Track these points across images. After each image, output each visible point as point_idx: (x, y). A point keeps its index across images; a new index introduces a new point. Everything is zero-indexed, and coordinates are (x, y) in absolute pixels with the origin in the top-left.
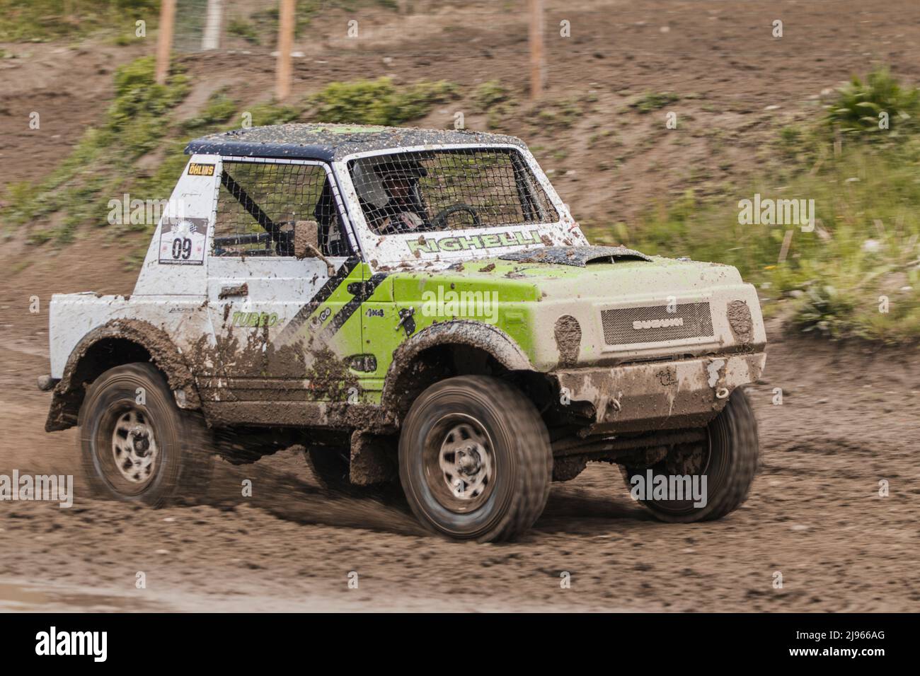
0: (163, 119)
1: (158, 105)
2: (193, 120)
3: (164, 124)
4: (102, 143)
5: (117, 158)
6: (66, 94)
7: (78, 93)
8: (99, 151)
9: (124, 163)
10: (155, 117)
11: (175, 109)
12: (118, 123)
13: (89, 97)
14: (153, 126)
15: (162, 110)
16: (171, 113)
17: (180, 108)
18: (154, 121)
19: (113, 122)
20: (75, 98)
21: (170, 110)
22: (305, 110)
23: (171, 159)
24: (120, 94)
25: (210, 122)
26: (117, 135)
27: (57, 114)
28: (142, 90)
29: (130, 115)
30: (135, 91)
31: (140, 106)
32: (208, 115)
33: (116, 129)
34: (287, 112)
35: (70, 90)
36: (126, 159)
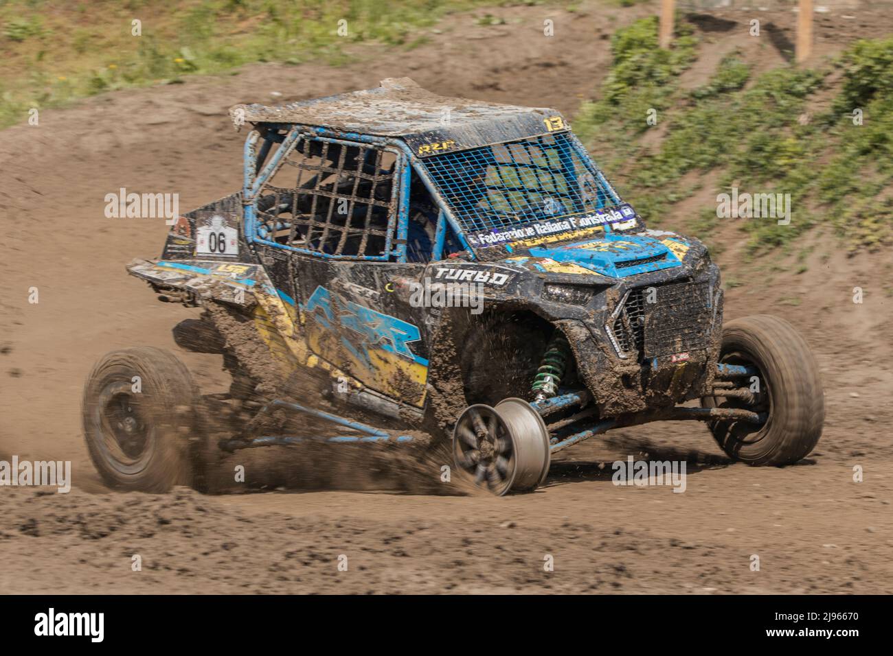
0: (667, 88)
1: (662, 71)
2: (704, 88)
3: (668, 94)
4: (600, 118)
5: (615, 135)
6: (563, 64)
7: (577, 63)
8: (596, 127)
9: (624, 140)
10: (659, 86)
11: (680, 77)
12: (616, 95)
13: (591, 66)
14: (657, 97)
15: (667, 78)
16: (676, 81)
17: (687, 76)
18: (657, 91)
19: (611, 93)
20: (573, 68)
21: (674, 77)
22: (829, 74)
23: (678, 134)
24: (618, 61)
25: (723, 90)
26: (615, 109)
27: (555, 86)
28: (645, 56)
29: (630, 85)
30: (635, 56)
31: (642, 74)
32: (718, 81)
33: (614, 102)
34: (809, 76)
35: (567, 58)
36: (625, 137)
